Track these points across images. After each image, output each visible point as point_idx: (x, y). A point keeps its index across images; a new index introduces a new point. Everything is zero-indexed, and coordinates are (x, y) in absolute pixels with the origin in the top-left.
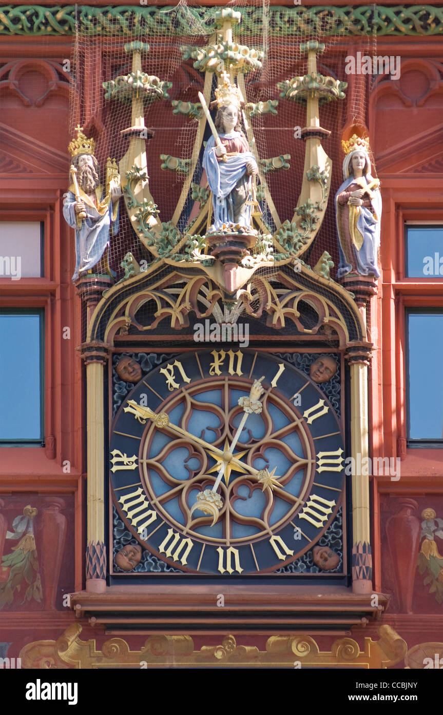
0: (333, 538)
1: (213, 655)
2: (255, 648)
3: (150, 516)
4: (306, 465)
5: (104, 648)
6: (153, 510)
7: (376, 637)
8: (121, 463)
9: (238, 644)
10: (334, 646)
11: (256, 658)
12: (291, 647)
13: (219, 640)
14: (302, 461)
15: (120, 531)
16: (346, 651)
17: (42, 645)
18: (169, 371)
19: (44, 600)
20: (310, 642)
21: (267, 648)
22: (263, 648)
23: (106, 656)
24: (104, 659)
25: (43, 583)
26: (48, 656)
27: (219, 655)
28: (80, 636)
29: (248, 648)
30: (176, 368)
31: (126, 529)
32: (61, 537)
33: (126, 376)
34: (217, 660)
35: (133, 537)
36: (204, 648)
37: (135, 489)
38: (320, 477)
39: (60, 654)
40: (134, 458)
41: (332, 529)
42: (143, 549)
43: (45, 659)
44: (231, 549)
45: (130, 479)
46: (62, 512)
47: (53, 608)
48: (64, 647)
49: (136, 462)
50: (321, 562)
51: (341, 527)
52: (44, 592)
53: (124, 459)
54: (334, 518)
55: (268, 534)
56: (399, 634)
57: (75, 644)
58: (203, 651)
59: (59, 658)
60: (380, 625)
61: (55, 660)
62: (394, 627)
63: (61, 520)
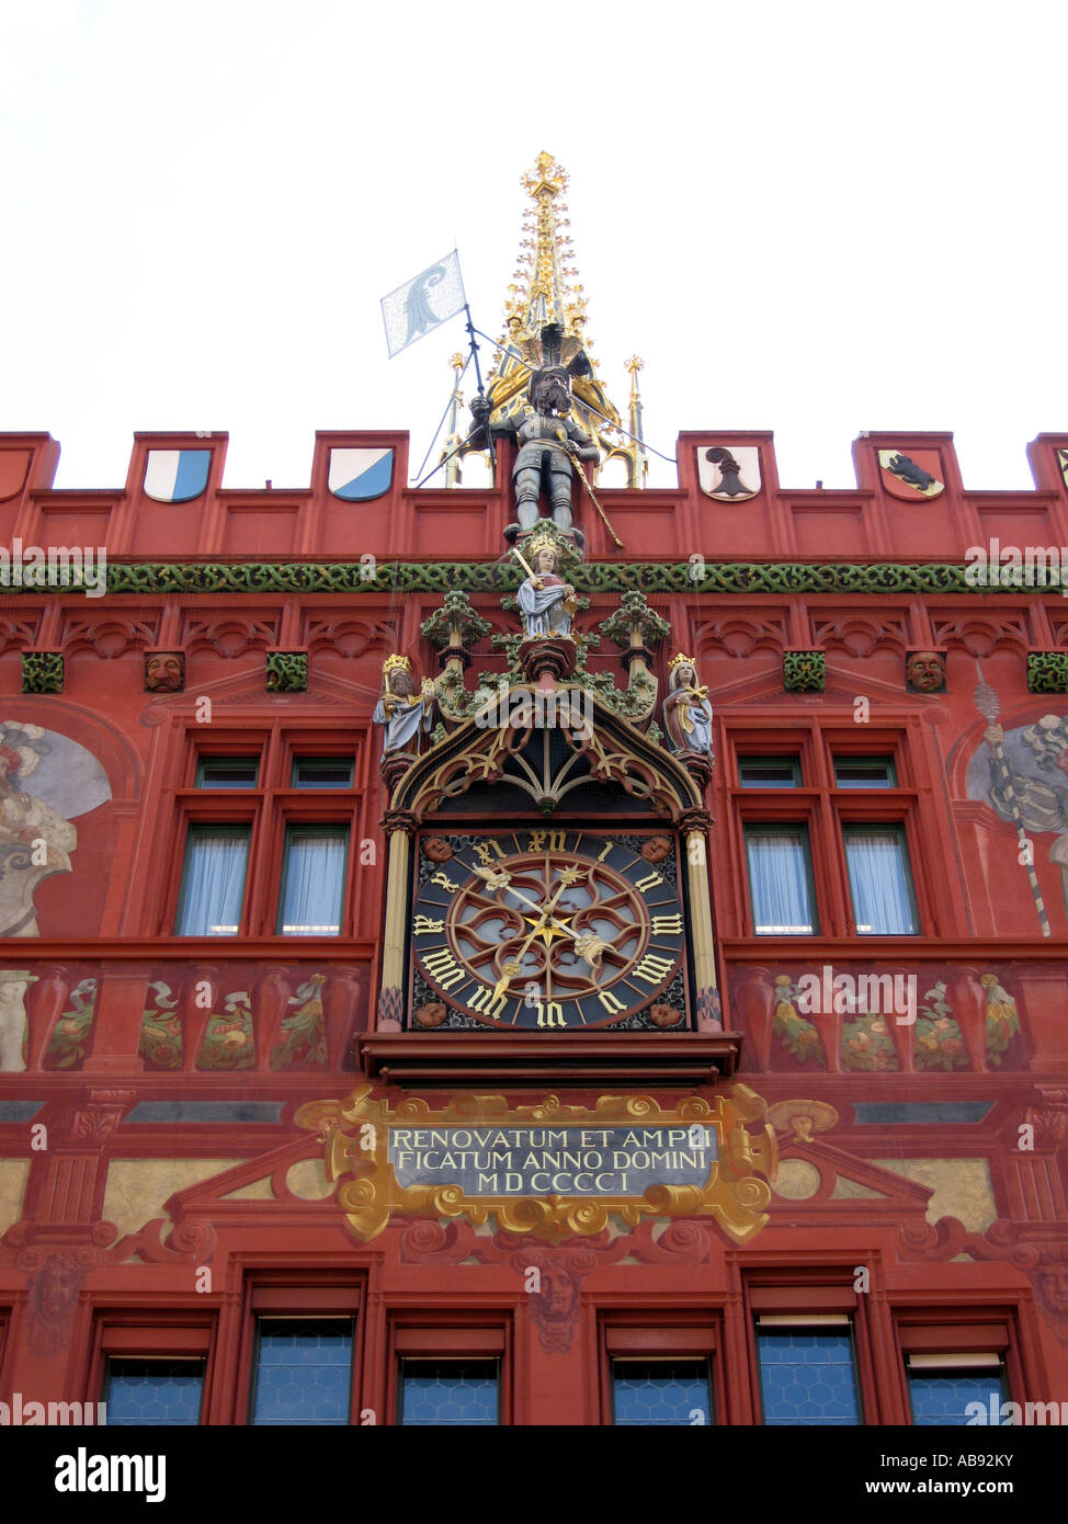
0: (674, 997)
1: (531, 1115)
2: (582, 1107)
3: (458, 974)
4: (638, 930)
5: (398, 1108)
6: (460, 968)
7: (728, 1096)
8: (427, 927)
9: (562, 1103)
10: (678, 1106)
11: (583, 1117)
12: (626, 1107)
13: (539, 1100)
14: (635, 925)
15: (421, 990)
16: (693, 1109)
17: (324, 1105)
18: (483, 848)
19: (328, 1062)
20: (649, 1102)
21: (597, 1107)
22: (592, 1106)
23: (399, 1115)
24: (398, 1119)
25: (329, 1044)
26: (330, 1115)
27: (538, 1114)
28: (370, 1096)
29: (572, 1107)
30: (490, 846)
31: (429, 988)
32: (353, 1004)
33: (434, 854)
34: (536, 1120)
35: (437, 996)
36: (520, 1108)
37: (441, 949)
38: (655, 939)
39: (345, 1113)
40: (441, 922)
41: (672, 987)
42: (449, 1008)
43: (325, 1118)
44: (553, 1004)
45: (436, 942)
46: (355, 979)
47: (339, 1068)
48: (350, 1106)
49: (443, 926)
50: (660, 1019)
51: (683, 986)
52: (329, 1052)
53: (430, 923)
54: (674, 976)
55: (596, 991)
56: (757, 1092)
57: (363, 1104)
58: (519, 1111)
59: (343, 1118)
60: (733, 1084)
61: (338, 1120)
62: (749, 1085)
63: (354, 988)
